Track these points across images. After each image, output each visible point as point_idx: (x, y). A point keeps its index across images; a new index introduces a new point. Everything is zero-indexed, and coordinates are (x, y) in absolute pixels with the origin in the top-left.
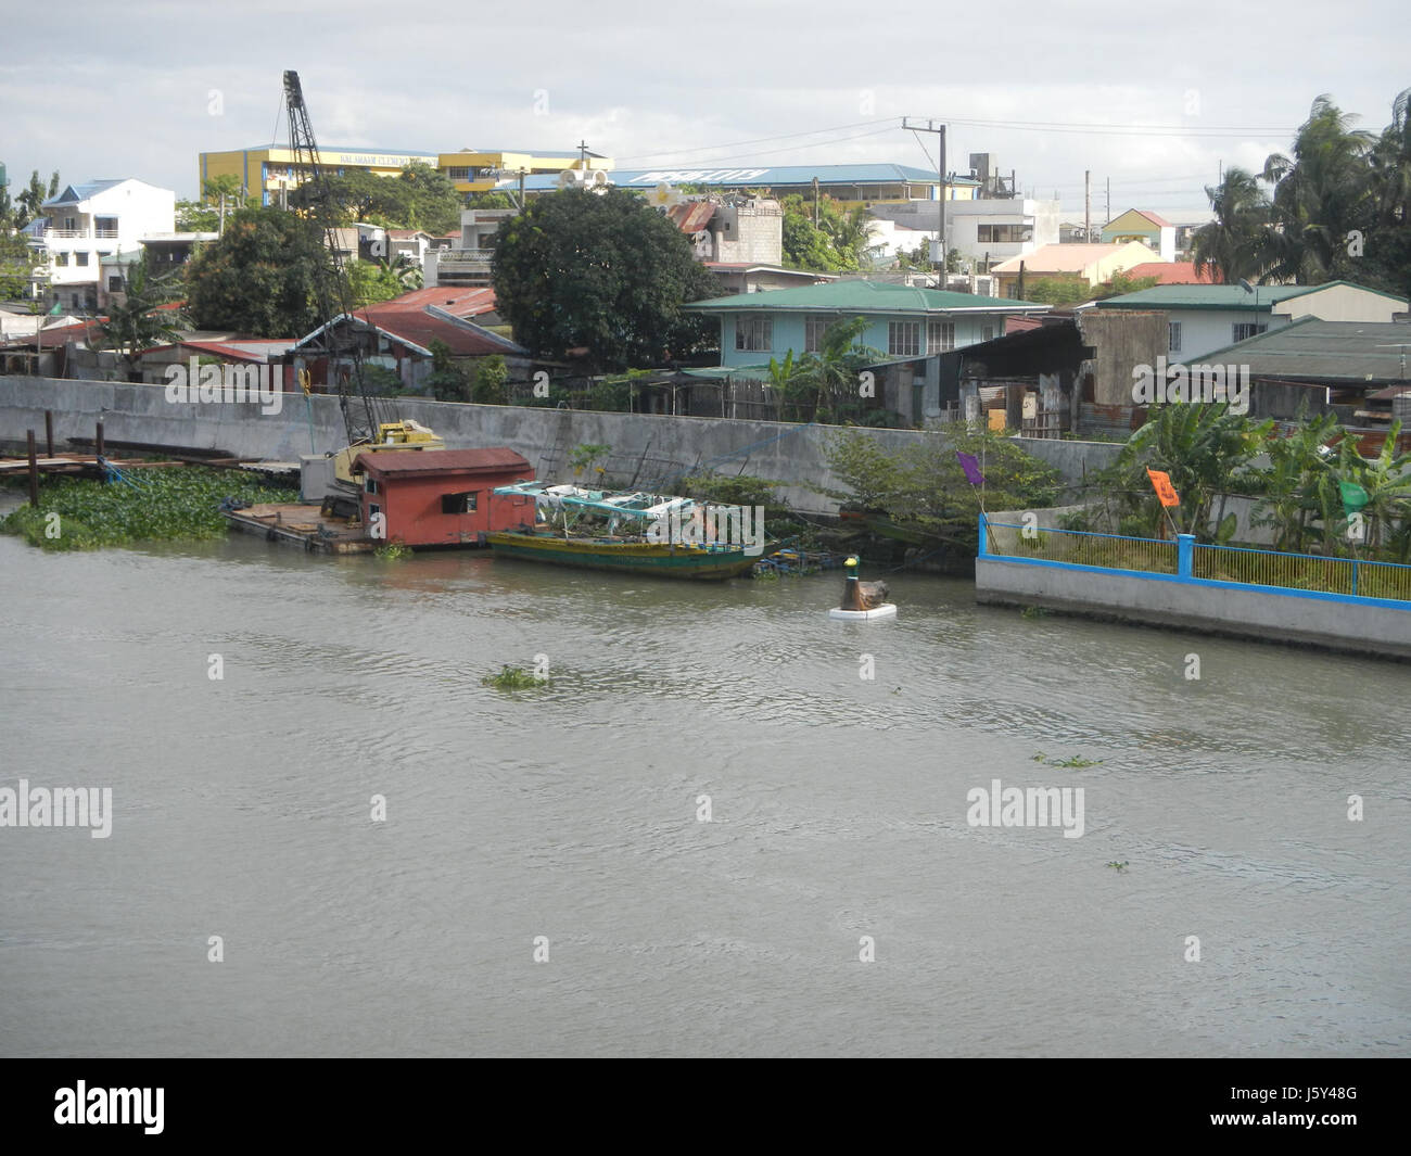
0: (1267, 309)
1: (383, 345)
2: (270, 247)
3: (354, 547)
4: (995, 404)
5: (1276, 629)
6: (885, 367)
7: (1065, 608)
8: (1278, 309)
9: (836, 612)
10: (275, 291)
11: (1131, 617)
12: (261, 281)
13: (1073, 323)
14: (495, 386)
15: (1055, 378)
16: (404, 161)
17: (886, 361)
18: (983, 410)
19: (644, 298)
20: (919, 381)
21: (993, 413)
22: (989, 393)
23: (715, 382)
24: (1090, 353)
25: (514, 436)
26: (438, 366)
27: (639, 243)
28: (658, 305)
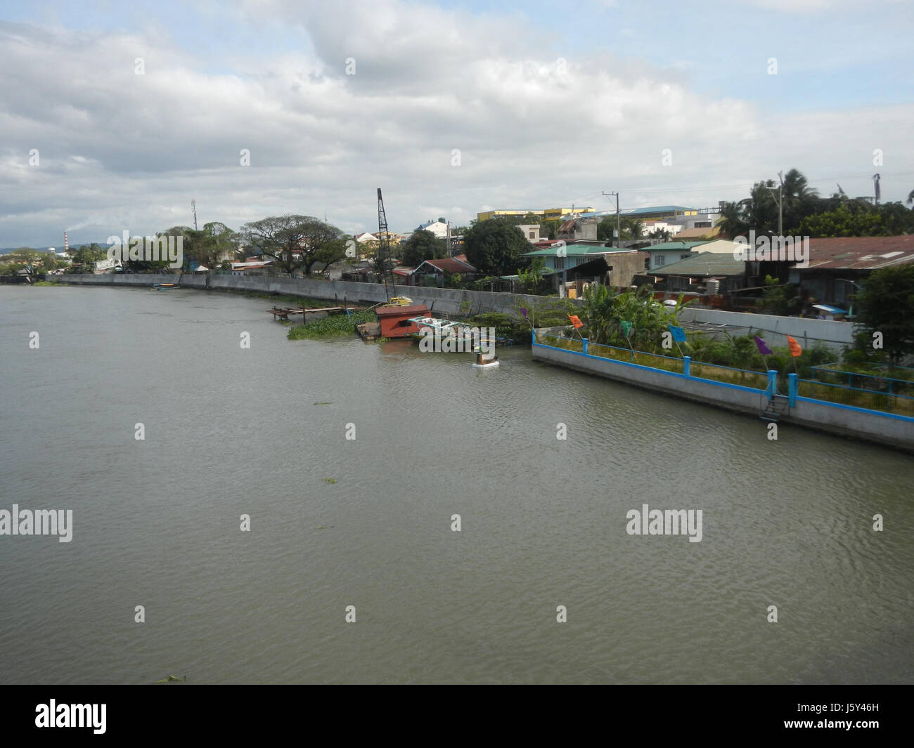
0: (689, 250)
1: (435, 270)
2: (423, 241)
3: (373, 338)
4: (571, 288)
5: (609, 375)
6: (552, 275)
7: (554, 363)
8: (693, 250)
9: (474, 365)
10: (423, 254)
11: (572, 368)
12: (419, 252)
13: (603, 258)
14: (457, 282)
15: (599, 278)
16: (527, 212)
17: (551, 273)
18: (566, 290)
19: (504, 253)
20: (561, 279)
21: (570, 291)
22: (569, 284)
23: (508, 280)
24: (611, 268)
25: (454, 298)
26: (445, 277)
27: (502, 236)
28: (510, 255)
